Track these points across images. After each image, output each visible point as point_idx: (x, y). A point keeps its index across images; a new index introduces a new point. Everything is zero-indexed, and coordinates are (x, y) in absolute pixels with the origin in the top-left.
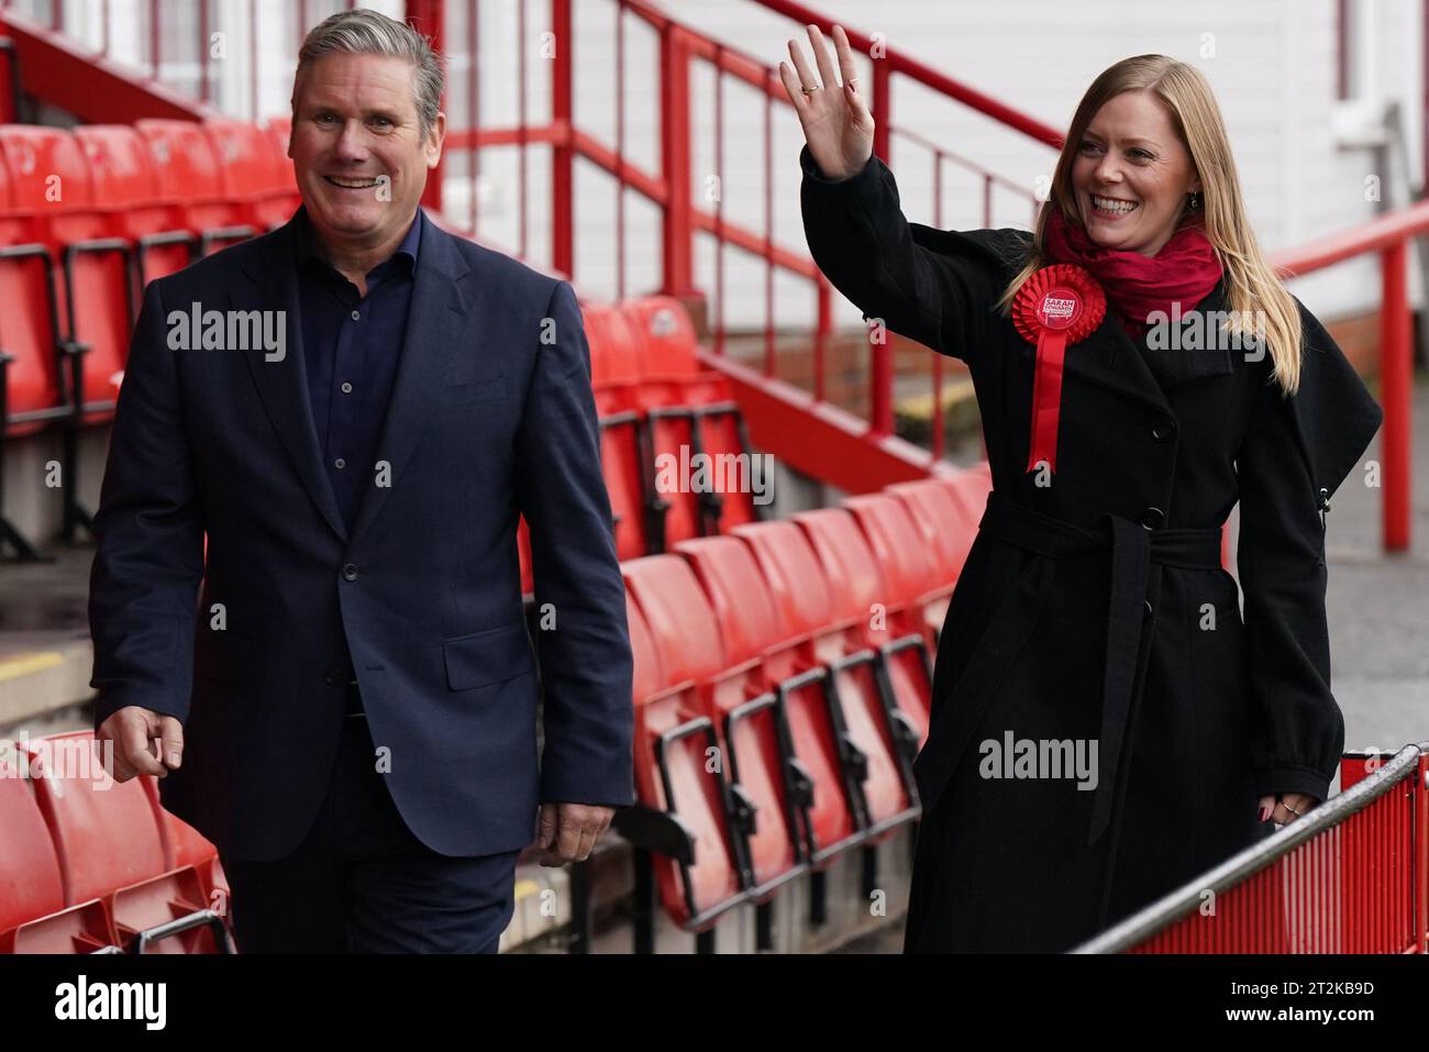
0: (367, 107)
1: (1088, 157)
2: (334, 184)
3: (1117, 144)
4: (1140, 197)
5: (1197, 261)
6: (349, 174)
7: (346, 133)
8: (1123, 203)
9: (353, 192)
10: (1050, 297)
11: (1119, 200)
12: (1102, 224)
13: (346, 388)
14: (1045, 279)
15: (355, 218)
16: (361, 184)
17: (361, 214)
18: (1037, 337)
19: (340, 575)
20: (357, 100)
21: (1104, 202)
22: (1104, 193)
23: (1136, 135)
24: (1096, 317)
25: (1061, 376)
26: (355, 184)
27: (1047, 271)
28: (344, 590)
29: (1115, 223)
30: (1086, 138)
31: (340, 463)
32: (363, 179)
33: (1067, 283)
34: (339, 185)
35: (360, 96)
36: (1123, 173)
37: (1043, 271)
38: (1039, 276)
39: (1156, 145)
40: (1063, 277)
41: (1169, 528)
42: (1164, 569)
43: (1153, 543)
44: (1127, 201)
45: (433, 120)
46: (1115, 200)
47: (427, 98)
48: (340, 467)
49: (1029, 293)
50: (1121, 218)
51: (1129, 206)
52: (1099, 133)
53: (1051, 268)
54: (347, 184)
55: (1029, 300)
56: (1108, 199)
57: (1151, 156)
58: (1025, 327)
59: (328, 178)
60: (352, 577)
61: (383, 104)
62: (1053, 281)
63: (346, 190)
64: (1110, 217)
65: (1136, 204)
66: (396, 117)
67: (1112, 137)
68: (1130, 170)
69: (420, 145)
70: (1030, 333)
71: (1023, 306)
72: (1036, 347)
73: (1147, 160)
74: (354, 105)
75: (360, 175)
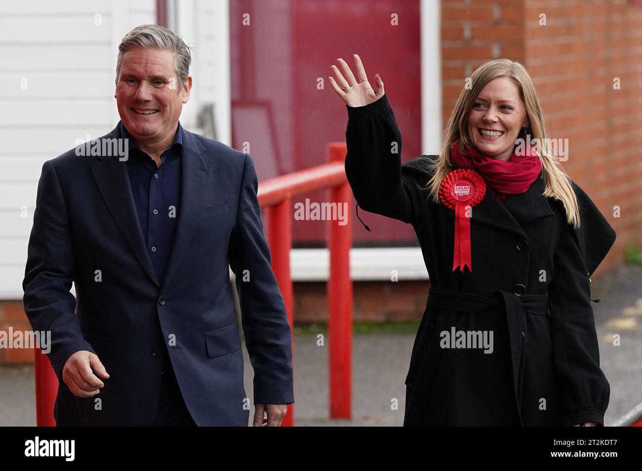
0: (152, 75)
1: (478, 110)
2: (136, 112)
3: (495, 103)
4: (506, 129)
5: (531, 163)
6: (143, 107)
7: (141, 87)
8: (498, 132)
9: (145, 116)
10: (457, 186)
11: (496, 131)
12: (487, 143)
13: (155, 212)
14: (453, 178)
15: (146, 129)
16: (149, 112)
17: (148, 127)
18: (454, 206)
19: (158, 303)
20: (146, 71)
21: (488, 132)
22: (488, 127)
23: (505, 99)
24: (482, 193)
25: (469, 224)
26: (146, 112)
27: (453, 173)
28: (160, 309)
29: (494, 142)
30: (477, 101)
31: (154, 249)
32: (150, 110)
33: (464, 178)
34: (138, 113)
35: (147, 69)
36: (499, 118)
37: (451, 173)
38: (450, 176)
39: (514, 103)
40: (461, 175)
41: (528, 294)
42: (527, 315)
43: (522, 302)
44: (499, 131)
45: (185, 79)
46: (494, 131)
47: (182, 69)
48: (154, 251)
49: (446, 185)
50: (496, 140)
51: (500, 134)
52: (484, 98)
53: (455, 171)
54: (142, 112)
55: (447, 188)
56: (490, 130)
57: (511, 108)
58: (447, 201)
59: (133, 109)
60: (163, 303)
61: (159, 73)
62: (457, 177)
63: (141, 115)
64: (491, 139)
65: (503, 133)
66: (166, 79)
67: (493, 100)
68: (502, 116)
69: (178, 92)
70: (450, 204)
71: (445, 192)
72: (454, 211)
73: (511, 111)
74: (145, 73)
75: (147, 108)
